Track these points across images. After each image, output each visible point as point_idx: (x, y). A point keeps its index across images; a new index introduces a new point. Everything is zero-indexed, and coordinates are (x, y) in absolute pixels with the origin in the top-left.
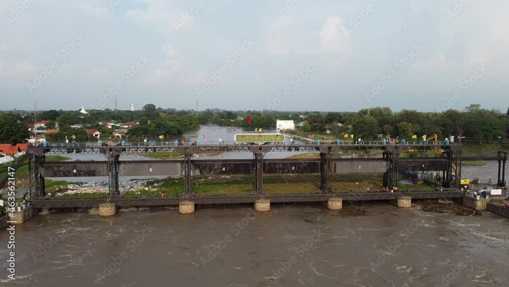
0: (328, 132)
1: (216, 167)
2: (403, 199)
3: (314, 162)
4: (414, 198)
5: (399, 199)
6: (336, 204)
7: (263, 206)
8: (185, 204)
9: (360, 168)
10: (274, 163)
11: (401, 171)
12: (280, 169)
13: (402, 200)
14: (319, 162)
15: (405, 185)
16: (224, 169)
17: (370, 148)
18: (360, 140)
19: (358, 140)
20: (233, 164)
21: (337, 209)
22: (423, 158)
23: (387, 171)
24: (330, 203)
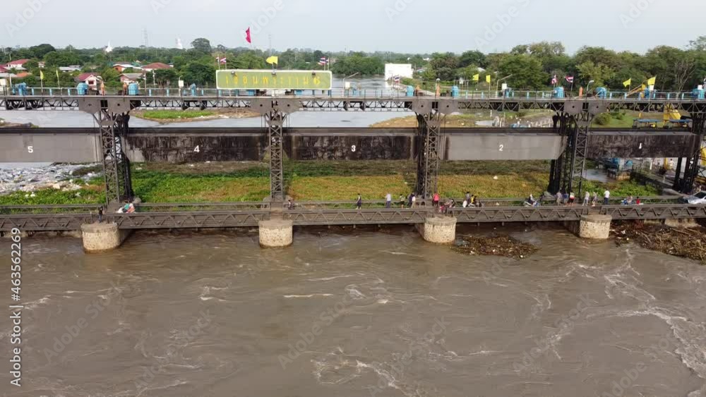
0: (461, 81)
1: (179, 144)
2: (593, 221)
3: (401, 134)
4: (616, 218)
5: (584, 219)
6: (442, 231)
7: (276, 234)
8: (91, 231)
9: (500, 149)
10: (310, 137)
11: (591, 157)
12: (324, 150)
13: (589, 223)
14: (412, 135)
15: (593, 182)
16: (197, 149)
17: (526, 106)
18: (504, 86)
19: (500, 88)
20: (218, 138)
21: (445, 241)
22: (639, 130)
23: (561, 158)
24: (428, 229)
